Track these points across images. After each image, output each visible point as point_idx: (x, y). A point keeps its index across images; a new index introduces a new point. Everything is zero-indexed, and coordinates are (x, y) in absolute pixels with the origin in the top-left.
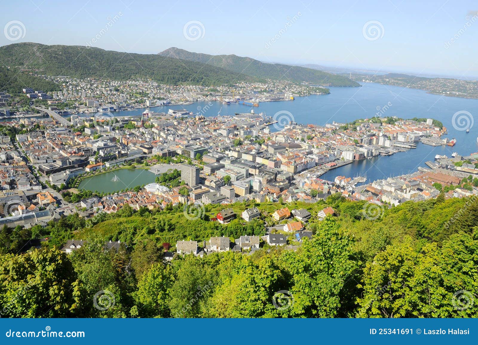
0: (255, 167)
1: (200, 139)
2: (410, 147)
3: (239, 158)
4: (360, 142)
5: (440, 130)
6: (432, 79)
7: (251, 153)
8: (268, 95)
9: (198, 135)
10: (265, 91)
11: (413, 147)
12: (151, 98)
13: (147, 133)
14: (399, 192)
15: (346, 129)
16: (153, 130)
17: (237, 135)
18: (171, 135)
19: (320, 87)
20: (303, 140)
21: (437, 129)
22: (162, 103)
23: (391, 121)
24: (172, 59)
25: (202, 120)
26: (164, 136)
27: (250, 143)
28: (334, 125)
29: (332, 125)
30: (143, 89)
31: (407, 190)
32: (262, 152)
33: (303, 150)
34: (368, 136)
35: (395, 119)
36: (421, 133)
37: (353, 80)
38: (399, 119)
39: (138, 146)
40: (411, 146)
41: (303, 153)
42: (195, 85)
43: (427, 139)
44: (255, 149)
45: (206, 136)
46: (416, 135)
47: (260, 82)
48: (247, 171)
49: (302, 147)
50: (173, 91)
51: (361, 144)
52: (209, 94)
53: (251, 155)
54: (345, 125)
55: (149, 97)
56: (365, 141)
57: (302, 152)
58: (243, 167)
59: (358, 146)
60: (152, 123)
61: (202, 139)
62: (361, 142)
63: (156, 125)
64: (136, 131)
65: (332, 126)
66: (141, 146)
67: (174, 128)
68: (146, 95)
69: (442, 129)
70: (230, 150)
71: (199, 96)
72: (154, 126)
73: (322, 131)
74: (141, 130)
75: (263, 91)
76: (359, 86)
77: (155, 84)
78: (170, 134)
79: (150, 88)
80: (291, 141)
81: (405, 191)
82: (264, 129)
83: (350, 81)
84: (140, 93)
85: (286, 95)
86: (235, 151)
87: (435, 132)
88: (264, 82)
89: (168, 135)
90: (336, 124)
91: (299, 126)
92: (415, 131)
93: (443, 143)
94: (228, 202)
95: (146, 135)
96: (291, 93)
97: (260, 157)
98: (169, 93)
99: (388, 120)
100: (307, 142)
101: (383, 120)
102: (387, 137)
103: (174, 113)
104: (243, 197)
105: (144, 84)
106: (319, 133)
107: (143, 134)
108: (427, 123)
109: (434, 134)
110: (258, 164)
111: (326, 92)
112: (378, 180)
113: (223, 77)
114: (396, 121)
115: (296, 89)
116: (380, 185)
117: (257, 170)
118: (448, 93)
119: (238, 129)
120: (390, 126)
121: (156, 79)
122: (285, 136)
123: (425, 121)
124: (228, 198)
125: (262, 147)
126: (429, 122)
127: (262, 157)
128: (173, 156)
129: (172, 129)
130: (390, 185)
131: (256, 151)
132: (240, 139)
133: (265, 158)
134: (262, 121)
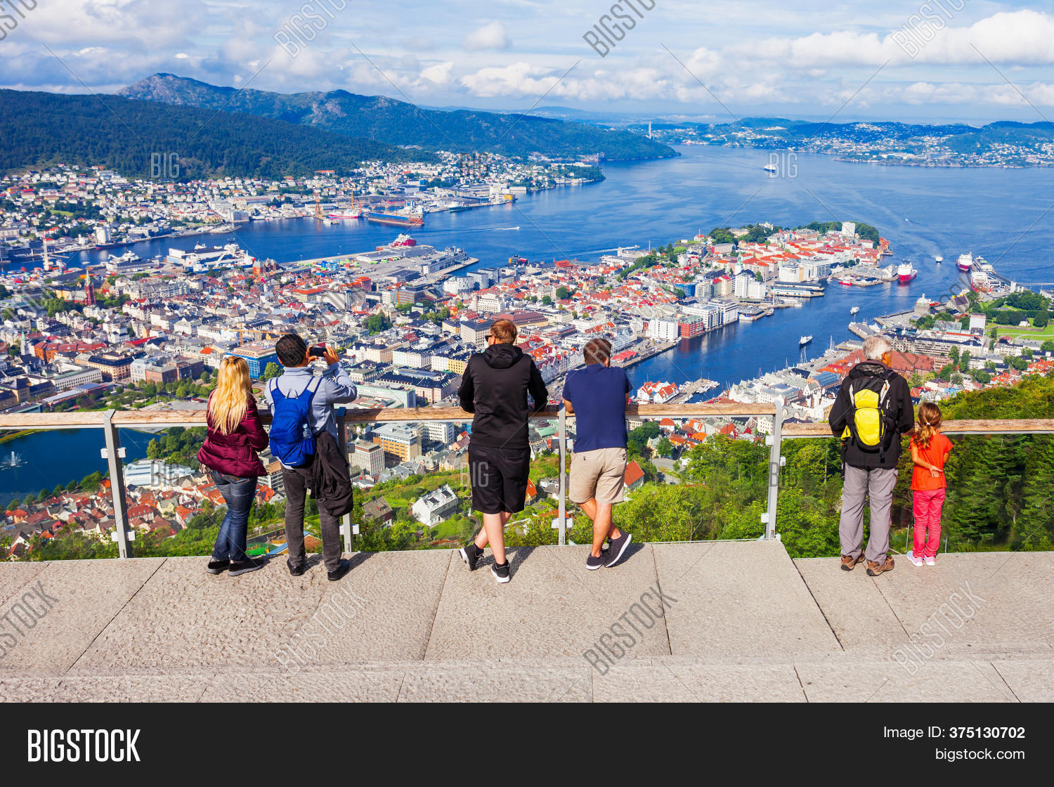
0: (430, 384)
1: (270, 323)
2: (809, 294)
3: (386, 365)
4: (687, 292)
5: (875, 247)
6: (843, 125)
7: (417, 347)
8: (445, 192)
9: (264, 312)
10: (437, 183)
11: (816, 294)
12: (110, 220)
13: (107, 319)
14: (795, 406)
15: (650, 262)
16: (126, 309)
17: (372, 303)
18: (184, 320)
19: (577, 164)
20: (547, 301)
21: (869, 245)
22: (146, 233)
23: (758, 236)
24: (161, 107)
25: (273, 272)
26: (165, 325)
27: (411, 321)
28: (621, 258)
29: (618, 258)
30: (81, 194)
31: (813, 399)
32: (445, 343)
33: (549, 326)
34: (708, 276)
35: (766, 229)
36: (832, 259)
37: (659, 141)
38: (776, 230)
39: (83, 358)
40: (812, 291)
41: (552, 334)
42: (241, 177)
43: (848, 271)
44: (427, 336)
45: (288, 314)
46: (821, 263)
47: (420, 160)
48: (411, 394)
49: (546, 320)
50: (176, 198)
51: (691, 299)
52: (283, 199)
53: (417, 351)
54: (647, 254)
55: (103, 218)
56: (701, 289)
57: (549, 330)
58: (397, 385)
59: (686, 304)
60: (121, 292)
61: (275, 322)
62: (693, 294)
63: (134, 296)
64: (72, 318)
65: (618, 261)
66: (92, 359)
67: (190, 300)
68: (93, 212)
69: (878, 243)
70: (358, 346)
71: (255, 206)
72: (129, 299)
73: (593, 274)
74: (89, 312)
75: (432, 185)
76: (673, 155)
77: (118, 180)
78: (180, 318)
79: (103, 192)
80: (517, 306)
81: (809, 401)
82: (445, 283)
83: (651, 143)
84: (71, 208)
85: (492, 190)
86: (373, 346)
87: (864, 253)
88: (432, 159)
89: (174, 320)
90: (627, 255)
91: (534, 266)
92: (819, 255)
93: (884, 277)
94: (369, 482)
95: (105, 327)
96: (505, 185)
97: (442, 355)
98: (165, 202)
99: (751, 233)
100: (557, 305)
101: (738, 234)
102: (753, 276)
103: (184, 257)
104: (406, 464)
105: (83, 180)
106: (587, 280)
107: (96, 324)
108: (844, 232)
109: (863, 256)
110: (438, 373)
111: (594, 178)
112: (743, 383)
113: (318, 151)
114: (770, 233)
115: (517, 172)
116: (749, 394)
117: (438, 392)
118: (885, 156)
119: (374, 288)
120: (757, 247)
121: (119, 166)
122: (502, 296)
123: (839, 229)
124: (366, 472)
125: (444, 330)
126: (848, 229)
127: (447, 356)
128: (196, 378)
129: (186, 303)
130: (770, 390)
131: (431, 341)
132: (382, 313)
133: (454, 358)
134: (438, 260)
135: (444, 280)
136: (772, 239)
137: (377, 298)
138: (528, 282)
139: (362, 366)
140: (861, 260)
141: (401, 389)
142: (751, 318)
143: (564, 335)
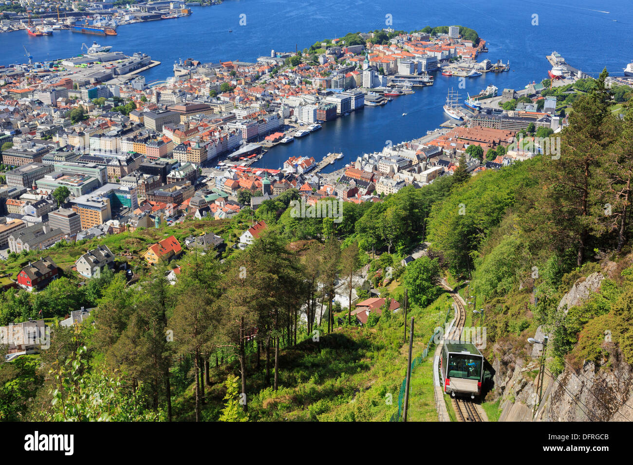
5: (474, 46)
7: (108, 133)
14: (406, 172)
15: (297, 63)
17: (74, 100)
21: (469, 44)
23: (382, 39)
27: (104, 112)
28: (273, 58)
29: (270, 59)
31: (419, 167)
32: (131, 130)
33: (216, 115)
34: (342, 72)
35: (389, 33)
36: (439, 56)
38: (397, 34)
40: (423, 82)
41: (216, 121)
44: (117, 125)
45: (5, 109)
49: (213, 110)
51: (328, 90)
53: (108, 136)
54: (294, 55)
56: (336, 82)
57: (215, 118)
58: (92, 164)
59: (324, 94)
62: (330, 86)
65: (270, 61)
69: (477, 43)
70: (61, 134)
73: (251, 73)
81: (416, 169)
82: (133, 82)
86: (73, 133)
87: (465, 51)
91: (204, 67)
92: (429, 53)
96: (183, 2)
97: (129, 139)
99: (377, 36)
100: (221, 98)
102: (378, 71)
106: (245, 77)
108: (450, 34)
109: (464, 53)
110: (125, 153)
112: (366, 156)
114: (391, 36)
119: (75, 88)
120: (381, 47)
123: (446, 32)
125: (130, 119)
126: (454, 32)
127: (133, 140)
131: (119, 129)
132: (81, 106)
133: (138, 141)
134: (127, 64)
135: (133, 79)
136: (393, 41)
137: (78, 95)
138: (199, 79)
139: (65, 149)
140: (463, 56)
141: (95, 167)
142: (373, 104)
143: (226, 120)
